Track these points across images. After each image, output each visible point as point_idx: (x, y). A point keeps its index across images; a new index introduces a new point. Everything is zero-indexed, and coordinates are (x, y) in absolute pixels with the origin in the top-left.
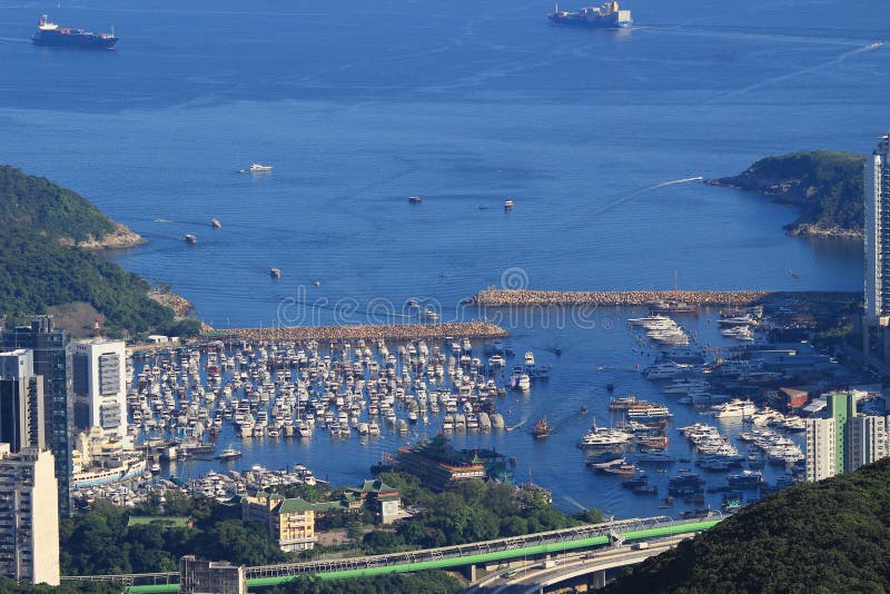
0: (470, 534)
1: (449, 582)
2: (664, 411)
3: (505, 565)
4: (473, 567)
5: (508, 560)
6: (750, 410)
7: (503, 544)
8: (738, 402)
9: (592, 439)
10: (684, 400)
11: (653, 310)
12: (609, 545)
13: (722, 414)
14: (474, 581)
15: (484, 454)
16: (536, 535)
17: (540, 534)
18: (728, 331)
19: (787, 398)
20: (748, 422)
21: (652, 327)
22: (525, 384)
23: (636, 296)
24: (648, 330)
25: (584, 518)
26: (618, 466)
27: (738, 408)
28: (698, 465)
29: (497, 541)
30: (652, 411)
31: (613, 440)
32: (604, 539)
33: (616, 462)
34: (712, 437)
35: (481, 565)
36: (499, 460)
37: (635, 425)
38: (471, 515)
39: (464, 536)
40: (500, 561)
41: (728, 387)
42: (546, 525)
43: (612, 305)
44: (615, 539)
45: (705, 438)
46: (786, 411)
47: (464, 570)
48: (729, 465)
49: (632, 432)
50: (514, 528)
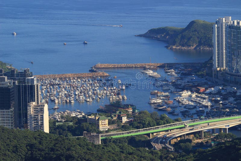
0: (149, 125)
1: (145, 138)
2: (167, 94)
3: (158, 133)
4: (151, 134)
5: (159, 132)
6: (190, 93)
7: (158, 127)
8: (186, 91)
9: (153, 101)
10: (169, 91)
11: (145, 69)
12: (184, 127)
13: (182, 94)
14: (151, 138)
15: (132, 106)
16: (166, 125)
17: (167, 125)
18: (169, 73)
19: (199, 90)
20: (190, 96)
21: (147, 73)
22: (124, 88)
23: (139, 65)
24: (146, 74)
25: (177, 120)
26: (165, 108)
27: (186, 93)
28: (185, 107)
29: (156, 127)
30: (164, 94)
31: (158, 102)
32: (183, 126)
33: (164, 107)
34: (185, 100)
35: (152, 133)
36: (134, 107)
37: (162, 98)
38: (149, 120)
39: (147, 126)
40: (157, 132)
41: (180, 87)
42: (168, 122)
43: (132, 67)
44: (186, 126)
45: (183, 100)
46: (200, 93)
47: (148, 135)
48: (194, 107)
49: (161, 99)
50: (160, 123)
